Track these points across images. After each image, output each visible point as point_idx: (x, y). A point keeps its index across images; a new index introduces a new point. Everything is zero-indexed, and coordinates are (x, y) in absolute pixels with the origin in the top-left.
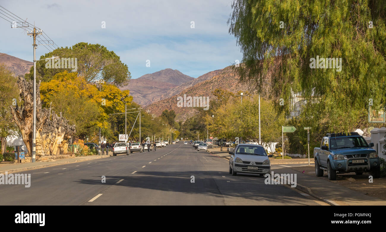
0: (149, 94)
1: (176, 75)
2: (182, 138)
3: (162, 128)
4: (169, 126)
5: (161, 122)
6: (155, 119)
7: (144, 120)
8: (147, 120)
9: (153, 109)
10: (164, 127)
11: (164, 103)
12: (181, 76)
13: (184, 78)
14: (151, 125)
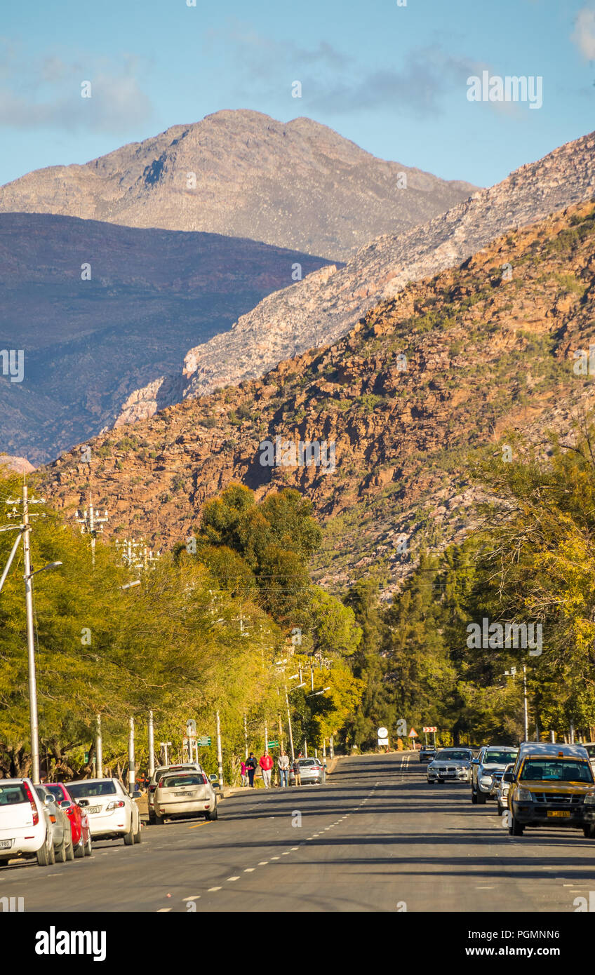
0: (71, 349)
1: (303, 171)
2: (383, 732)
3: (214, 648)
4: (267, 627)
5: (202, 603)
6: (152, 580)
7: (62, 597)
8: (84, 593)
9: (112, 487)
10: (234, 642)
11: (208, 424)
12: (354, 172)
13: (377, 189)
14: (121, 637)
